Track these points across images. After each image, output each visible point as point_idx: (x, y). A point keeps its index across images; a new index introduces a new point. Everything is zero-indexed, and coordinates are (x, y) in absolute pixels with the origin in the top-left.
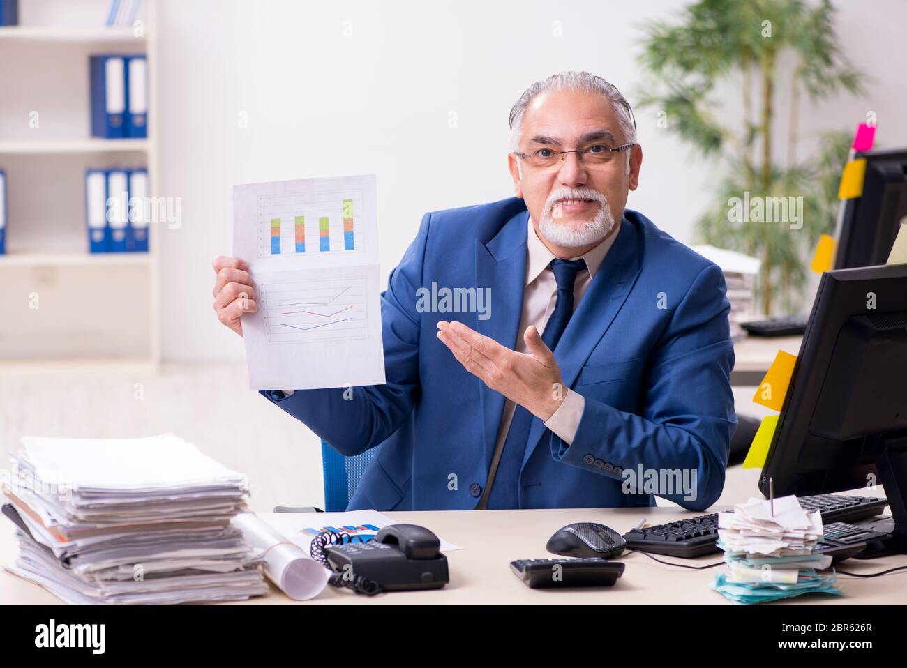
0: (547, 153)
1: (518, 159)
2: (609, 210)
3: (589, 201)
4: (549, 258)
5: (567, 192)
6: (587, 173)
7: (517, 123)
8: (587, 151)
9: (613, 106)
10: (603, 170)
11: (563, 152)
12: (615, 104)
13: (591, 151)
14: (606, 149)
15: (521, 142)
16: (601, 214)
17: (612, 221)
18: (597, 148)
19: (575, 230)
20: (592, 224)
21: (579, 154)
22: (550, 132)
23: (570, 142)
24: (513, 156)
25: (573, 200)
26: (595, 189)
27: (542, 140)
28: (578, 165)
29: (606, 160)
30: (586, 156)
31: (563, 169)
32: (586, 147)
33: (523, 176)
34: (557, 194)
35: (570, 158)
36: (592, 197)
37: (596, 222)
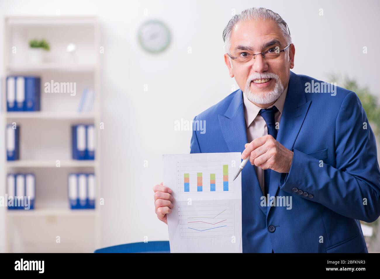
0: (245, 54)
1: (230, 59)
2: (281, 83)
3: (271, 79)
5: (258, 76)
6: (268, 64)
7: (228, 39)
8: (267, 52)
9: (278, 26)
10: (275, 62)
11: (255, 55)
12: (279, 25)
13: (269, 52)
15: (230, 49)
16: (277, 86)
17: (282, 87)
18: (272, 50)
19: (264, 97)
20: (273, 92)
21: (263, 54)
23: (257, 49)
24: (227, 56)
25: (261, 79)
26: (272, 72)
27: (243, 48)
28: (263, 61)
29: (277, 57)
30: (267, 55)
31: (255, 64)
32: (266, 50)
33: (233, 67)
34: (252, 77)
35: (258, 58)
36: (272, 77)
37: (275, 91)
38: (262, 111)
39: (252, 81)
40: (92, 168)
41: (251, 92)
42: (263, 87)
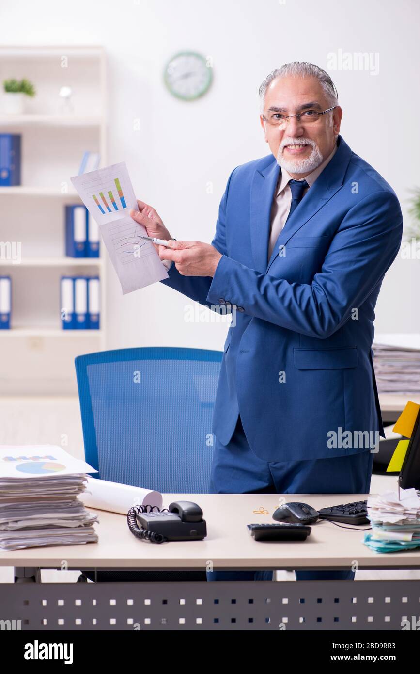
0: (279, 116)
2: (318, 150)
3: (306, 145)
4: (289, 179)
5: (292, 141)
6: (303, 128)
8: (303, 114)
9: (320, 85)
10: (313, 126)
11: (288, 117)
12: (322, 83)
13: (306, 114)
14: (315, 112)
16: (313, 153)
17: (320, 156)
18: (310, 113)
19: (297, 165)
20: (307, 160)
21: (298, 117)
22: (280, 105)
23: (292, 110)
25: (295, 145)
26: (308, 137)
27: (275, 109)
28: (296, 124)
29: (315, 120)
30: (303, 118)
31: (288, 127)
32: (302, 113)
34: (285, 141)
35: (292, 120)
36: (307, 143)
37: (310, 159)
39: (285, 147)
40: (96, 268)
41: (284, 159)
42: (296, 153)
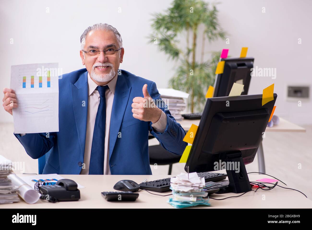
0: (94, 51)
1: (83, 52)
2: (114, 69)
3: (108, 67)
4: (96, 86)
5: (101, 64)
6: (107, 58)
7: (84, 40)
8: (107, 51)
10: (112, 57)
11: (99, 51)
13: (108, 51)
14: (113, 50)
15: (85, 47)
16: (111, 71)
17: (115, 73)
18: (110, 50)
19: (103, 77)
20: (108, 75)
21: (105, 52)
22: (95, 44)
23: (101, 48)
24: (82, 51)
25: (103, 67)
26: (110, 63)
27: (92, 47)
28: (104, 55)
29: (113, 54)
30: (107, 52)
31: (99, 56)
32: (107, 50)
33: (85, 58)
34: (97, 64)
35: (102, 53)
36: (109, 65)
38: (99, 87)
39: (96, 67)
41: (95, 73)
42: (103, 71)
